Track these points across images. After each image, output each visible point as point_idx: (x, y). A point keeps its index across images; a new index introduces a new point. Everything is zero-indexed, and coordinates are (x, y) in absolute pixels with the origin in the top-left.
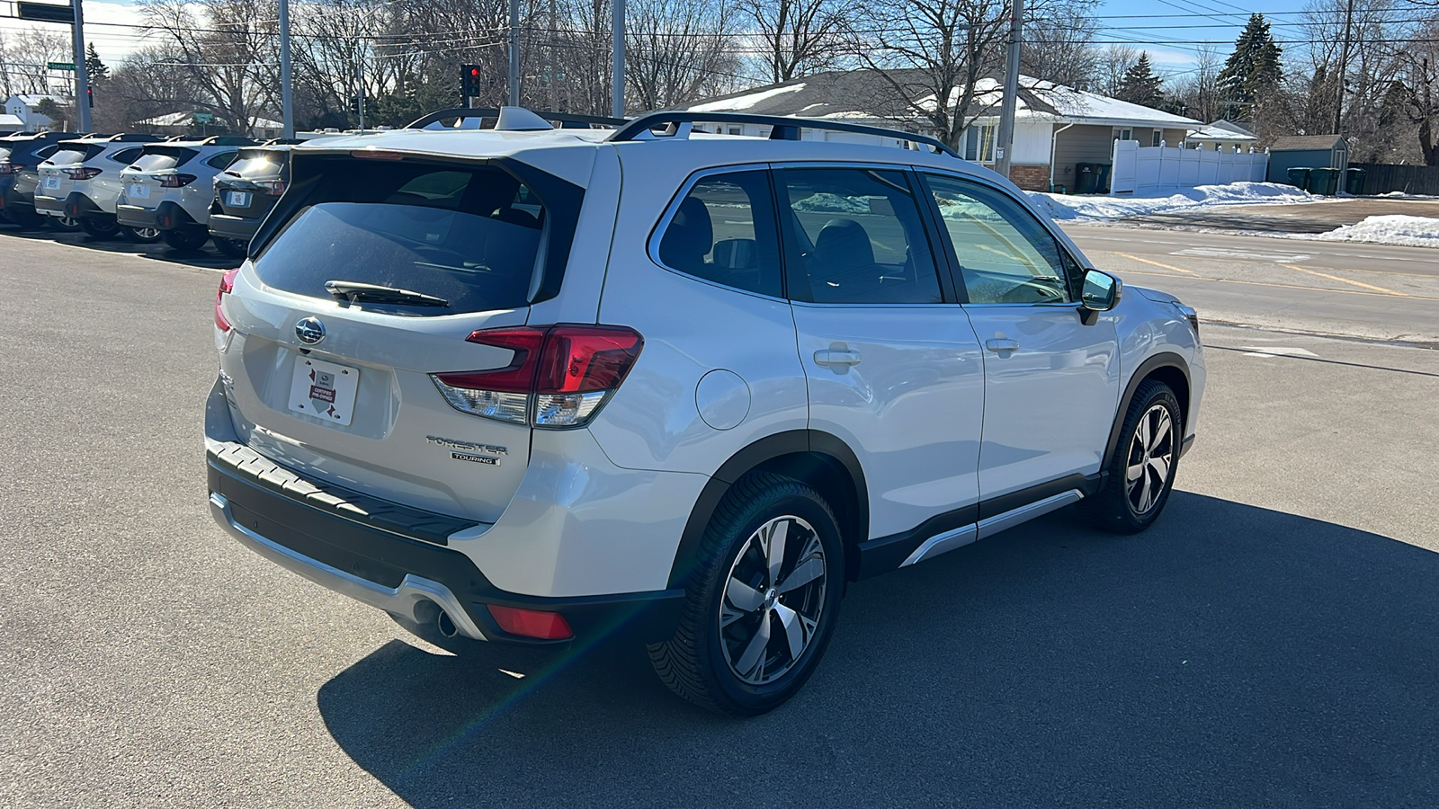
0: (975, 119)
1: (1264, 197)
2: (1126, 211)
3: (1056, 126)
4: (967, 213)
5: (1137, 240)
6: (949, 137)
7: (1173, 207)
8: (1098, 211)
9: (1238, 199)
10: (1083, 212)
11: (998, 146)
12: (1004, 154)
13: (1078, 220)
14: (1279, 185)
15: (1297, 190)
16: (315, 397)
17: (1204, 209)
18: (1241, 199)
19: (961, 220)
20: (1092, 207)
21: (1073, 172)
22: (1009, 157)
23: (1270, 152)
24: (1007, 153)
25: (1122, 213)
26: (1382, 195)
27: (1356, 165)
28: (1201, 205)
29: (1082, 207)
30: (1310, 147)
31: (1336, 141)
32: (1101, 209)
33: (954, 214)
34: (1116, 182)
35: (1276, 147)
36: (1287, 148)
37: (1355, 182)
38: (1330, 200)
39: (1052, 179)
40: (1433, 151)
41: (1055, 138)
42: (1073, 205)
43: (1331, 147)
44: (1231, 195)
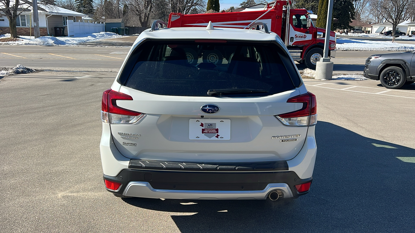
0: (21, 13)
1: (109, 36)
2: (79, 42)
3: (47, 15)
4: (30, 43)
5: (95, 50)
6: (13, 18)
7: (90, 40)
8: (71, 42)
9: (104, 37)
10: (66, 42)
11: (34, 21)
12: (37, 24)
13: (67, 45)
14: (111, 33)
15: (116, 34)
16: (205, 133)
17: (97, 40)
18: (105, 37)
19: (28, 45)
20: (69, 41)
21: (54, 30)
22: (38, 25)
23: (105, 23)
24: (38, 24)
25: (78, 42)
26: (133, 35)
27: (127, 27)
28: (96, 39)
29: (66, 41)
30: (115, 22)
31: (121, 20)
32: (71, 41)
33: (25, 43)
34: (69, 33)
35: (106, 22)
36: (109, 22)
37: (127, 31)
38: (124, 37)
39: (48, 32)
40: (143, 23)
41: (47, 19)
42: (63, 40)
43: (120, 22)
44: (102, 36)
